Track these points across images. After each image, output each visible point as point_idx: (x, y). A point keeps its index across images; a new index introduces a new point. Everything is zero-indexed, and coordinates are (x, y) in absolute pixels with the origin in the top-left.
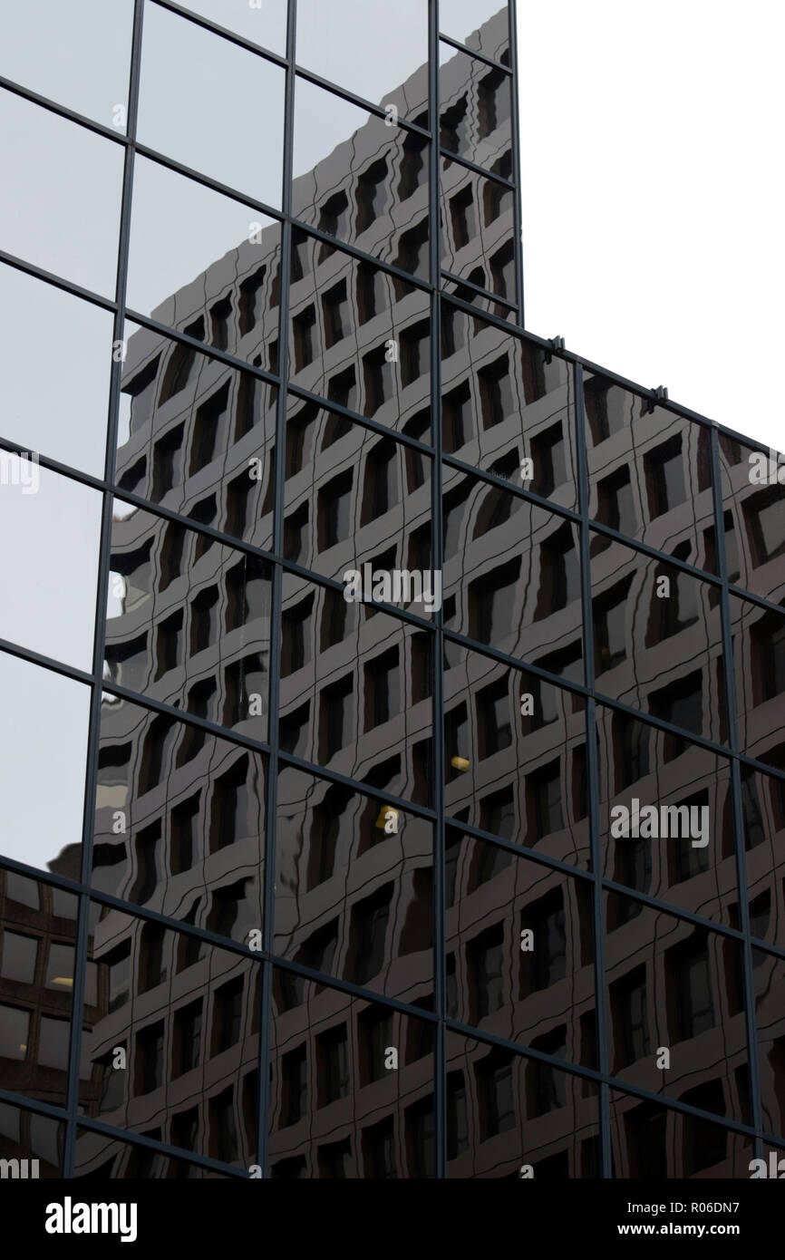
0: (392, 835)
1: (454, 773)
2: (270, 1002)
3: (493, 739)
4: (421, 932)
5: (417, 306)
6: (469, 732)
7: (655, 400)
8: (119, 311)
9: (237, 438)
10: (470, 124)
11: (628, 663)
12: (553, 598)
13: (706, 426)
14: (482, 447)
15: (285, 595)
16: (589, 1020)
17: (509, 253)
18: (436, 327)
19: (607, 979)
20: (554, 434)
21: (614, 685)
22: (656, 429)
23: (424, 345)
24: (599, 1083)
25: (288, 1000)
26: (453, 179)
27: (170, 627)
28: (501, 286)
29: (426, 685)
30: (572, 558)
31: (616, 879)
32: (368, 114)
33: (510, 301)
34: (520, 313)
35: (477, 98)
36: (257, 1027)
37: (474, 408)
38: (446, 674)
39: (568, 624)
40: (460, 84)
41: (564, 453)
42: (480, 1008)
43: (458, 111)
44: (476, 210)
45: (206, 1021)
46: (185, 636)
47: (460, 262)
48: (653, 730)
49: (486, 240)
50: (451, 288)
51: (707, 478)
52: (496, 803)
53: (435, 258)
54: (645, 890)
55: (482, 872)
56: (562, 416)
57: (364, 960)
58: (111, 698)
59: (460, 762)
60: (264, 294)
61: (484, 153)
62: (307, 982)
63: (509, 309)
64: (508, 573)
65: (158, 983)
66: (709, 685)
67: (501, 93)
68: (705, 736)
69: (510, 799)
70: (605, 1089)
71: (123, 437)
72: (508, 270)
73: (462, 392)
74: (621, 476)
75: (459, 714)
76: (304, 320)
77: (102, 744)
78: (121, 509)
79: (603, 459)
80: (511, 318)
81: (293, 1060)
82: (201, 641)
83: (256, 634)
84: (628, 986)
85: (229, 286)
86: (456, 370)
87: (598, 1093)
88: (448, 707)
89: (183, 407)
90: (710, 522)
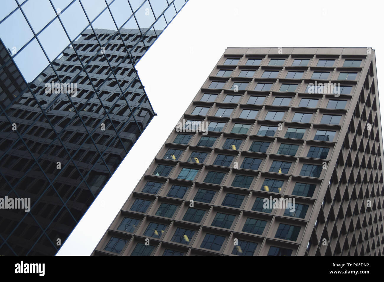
0: (70, 111)
1: (83, 110)
2: (39, 118)
3: (90, 110)
4: (63, 125)
5: (125, 54)
6: (88, 107)
7: (142, 87)
8: (90, 24)
9: (90, 51)
10: (147, 39)
11: (113, 115)
12: (110, 100)
13: (145, 95)
14: (119, 76)
15: (81, 74)
16: (74, 151)
17: (139, 58)
18: (124, 58)
19: (80, 148)
20: (127, 82)
21: (111, 116)
22: (140, 91)
23: (121, 60)
24: (70, 158)
25: (41, 120)
26: (141, 44)
27: (64, 66)
28: (136, 60)
29: (88, 97)
30: (117, 98)
31: (92, 136)
32: (138, 28)
33: (136, 62)
34: (135, 64)
35: (150, 38)
36: (35, 120)
37: (120, 71)
38: (92, 99)
39: (110, 104)
40: (149, 34)
41: (126, 85)
42: (63, 139)
43: (147, 37)
44: (139, 50)
45: (29, 115)
46: (64, 68)
47: (134, 54)
48: (111, 123)
49: (138, 54)
50: (131, 56)
51: (140, 101)
52: (85, 118)
53: (131, 50)
54: (94, 141)
55: (75, 124)
56: (130, 81)
57: (53, 123)
58: (51, 67)
59: (85, 110)
60: (107, 38)
61: (147, 44)
62: (46, 119)
63: (134, 63)
64: (107, 93)
65: (27, 105)
66: (120, 125)
67: (154, 39)
68: (116, 129)
69: (87, 119)
70: (70, 160)
71: (77, 40)
72: (138, 59)
73: (121, 68)
74: (131, 93)
75: (89, 104)
76: (110, 45)
77: (44, 73)
78: (71, 46)
79: (130, 89)
80: (134, 64)
81: (35, 128)
82: (66, 70)
83: (73, 75)
84: (82, 151)
85: (104, 33)
86: (122, 66)
87: (69, 160)
88: (89, 102)
89: (87, 43)
90: (136, 107)
